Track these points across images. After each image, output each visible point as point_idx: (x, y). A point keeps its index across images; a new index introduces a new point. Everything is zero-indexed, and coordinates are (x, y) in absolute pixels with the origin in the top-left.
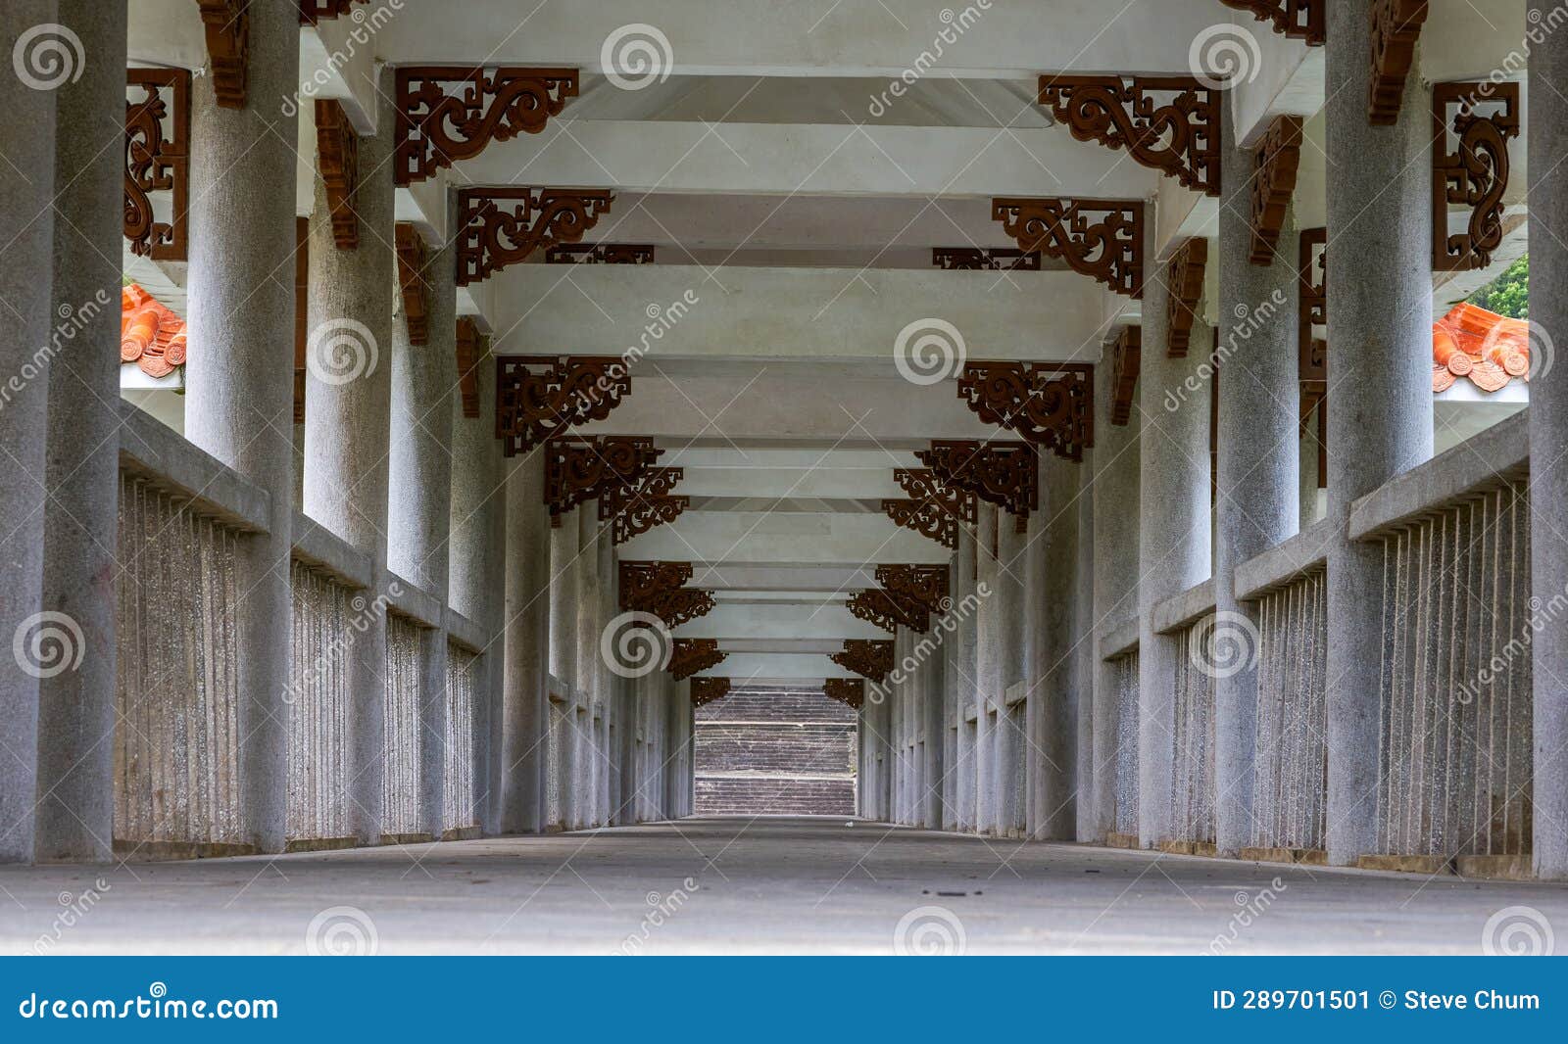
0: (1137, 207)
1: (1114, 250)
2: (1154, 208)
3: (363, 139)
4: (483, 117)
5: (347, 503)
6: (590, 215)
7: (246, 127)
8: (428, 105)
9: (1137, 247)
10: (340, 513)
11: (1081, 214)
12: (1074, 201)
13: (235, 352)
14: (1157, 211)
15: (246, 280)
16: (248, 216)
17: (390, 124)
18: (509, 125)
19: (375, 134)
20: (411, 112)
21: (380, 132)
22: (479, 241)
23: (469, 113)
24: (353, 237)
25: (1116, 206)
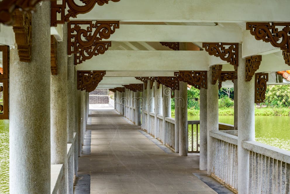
0: (237, 45)
1: (231, 55)
2: (242, 45)
3: (59, 42)
4: (92, 35)
5: (56, 149)
6: (106, 47)
7: (31, 69)
8: (76, 31)
9: (237, 54)
10: (54, 152)
11: (224, 46)
12: (221, 43)
13: (29, 159)
14: (242, 46)
15: (32, 129)
16: (33, 104)
17: (66, 38)
18: (100, 37)
19: (62, 41)
20: (72, 34)
21: (63, 40)
22: (80, 54)
23: (88, 33)
24: (57, 72)
25: (232, 44)
